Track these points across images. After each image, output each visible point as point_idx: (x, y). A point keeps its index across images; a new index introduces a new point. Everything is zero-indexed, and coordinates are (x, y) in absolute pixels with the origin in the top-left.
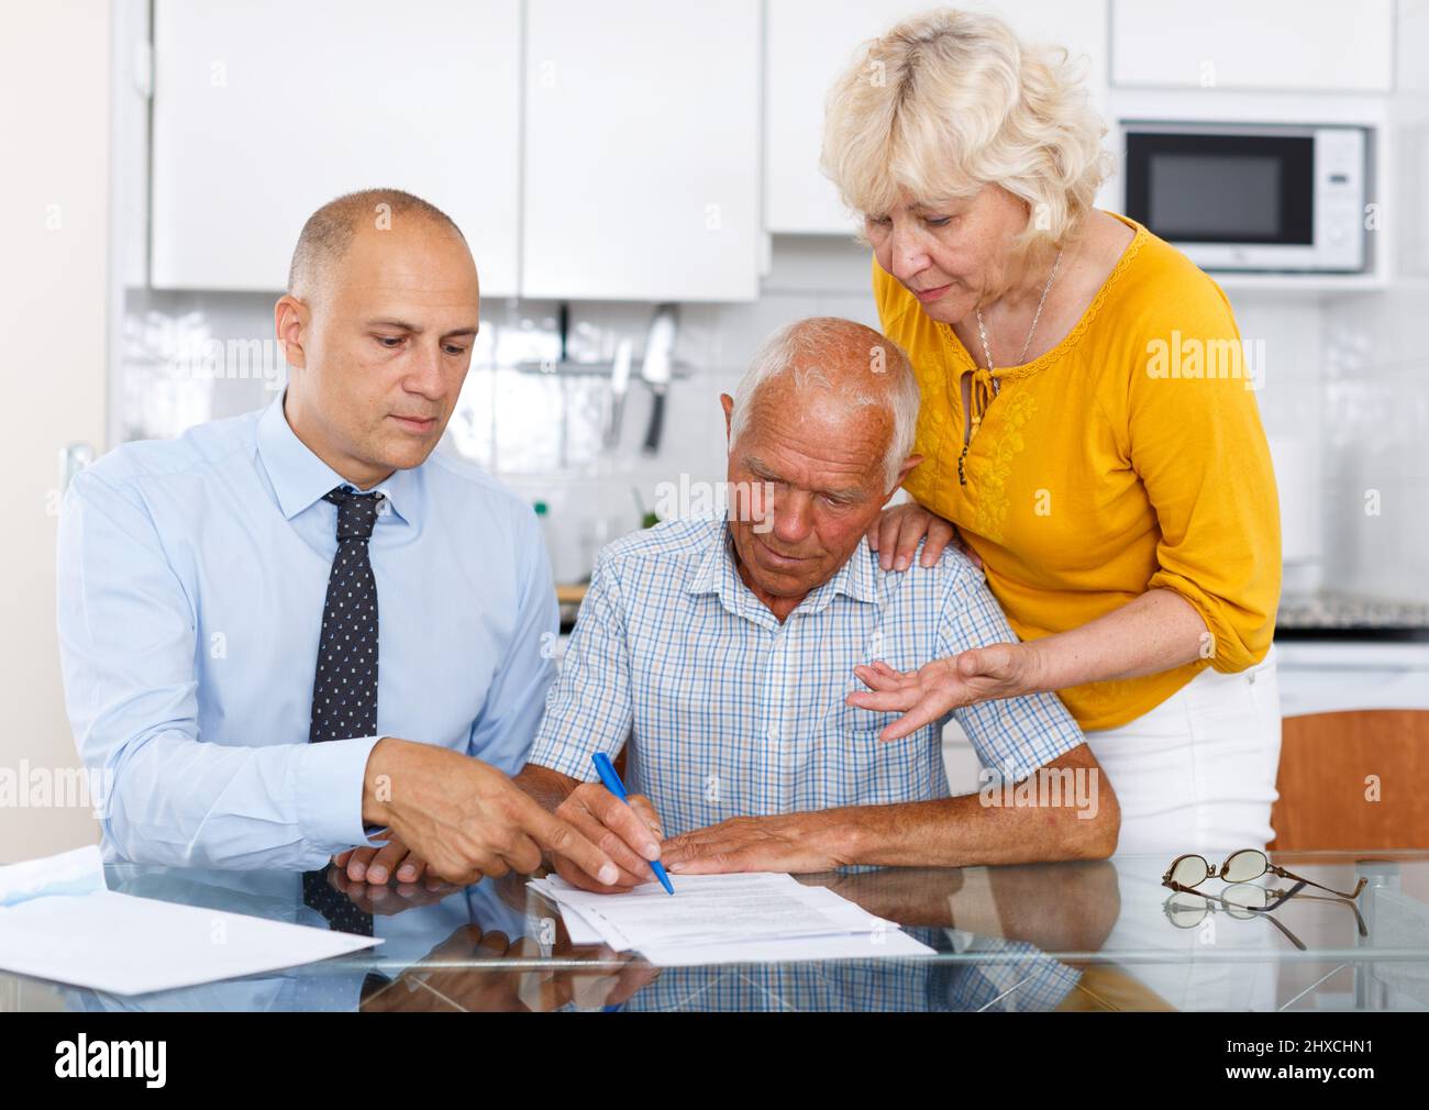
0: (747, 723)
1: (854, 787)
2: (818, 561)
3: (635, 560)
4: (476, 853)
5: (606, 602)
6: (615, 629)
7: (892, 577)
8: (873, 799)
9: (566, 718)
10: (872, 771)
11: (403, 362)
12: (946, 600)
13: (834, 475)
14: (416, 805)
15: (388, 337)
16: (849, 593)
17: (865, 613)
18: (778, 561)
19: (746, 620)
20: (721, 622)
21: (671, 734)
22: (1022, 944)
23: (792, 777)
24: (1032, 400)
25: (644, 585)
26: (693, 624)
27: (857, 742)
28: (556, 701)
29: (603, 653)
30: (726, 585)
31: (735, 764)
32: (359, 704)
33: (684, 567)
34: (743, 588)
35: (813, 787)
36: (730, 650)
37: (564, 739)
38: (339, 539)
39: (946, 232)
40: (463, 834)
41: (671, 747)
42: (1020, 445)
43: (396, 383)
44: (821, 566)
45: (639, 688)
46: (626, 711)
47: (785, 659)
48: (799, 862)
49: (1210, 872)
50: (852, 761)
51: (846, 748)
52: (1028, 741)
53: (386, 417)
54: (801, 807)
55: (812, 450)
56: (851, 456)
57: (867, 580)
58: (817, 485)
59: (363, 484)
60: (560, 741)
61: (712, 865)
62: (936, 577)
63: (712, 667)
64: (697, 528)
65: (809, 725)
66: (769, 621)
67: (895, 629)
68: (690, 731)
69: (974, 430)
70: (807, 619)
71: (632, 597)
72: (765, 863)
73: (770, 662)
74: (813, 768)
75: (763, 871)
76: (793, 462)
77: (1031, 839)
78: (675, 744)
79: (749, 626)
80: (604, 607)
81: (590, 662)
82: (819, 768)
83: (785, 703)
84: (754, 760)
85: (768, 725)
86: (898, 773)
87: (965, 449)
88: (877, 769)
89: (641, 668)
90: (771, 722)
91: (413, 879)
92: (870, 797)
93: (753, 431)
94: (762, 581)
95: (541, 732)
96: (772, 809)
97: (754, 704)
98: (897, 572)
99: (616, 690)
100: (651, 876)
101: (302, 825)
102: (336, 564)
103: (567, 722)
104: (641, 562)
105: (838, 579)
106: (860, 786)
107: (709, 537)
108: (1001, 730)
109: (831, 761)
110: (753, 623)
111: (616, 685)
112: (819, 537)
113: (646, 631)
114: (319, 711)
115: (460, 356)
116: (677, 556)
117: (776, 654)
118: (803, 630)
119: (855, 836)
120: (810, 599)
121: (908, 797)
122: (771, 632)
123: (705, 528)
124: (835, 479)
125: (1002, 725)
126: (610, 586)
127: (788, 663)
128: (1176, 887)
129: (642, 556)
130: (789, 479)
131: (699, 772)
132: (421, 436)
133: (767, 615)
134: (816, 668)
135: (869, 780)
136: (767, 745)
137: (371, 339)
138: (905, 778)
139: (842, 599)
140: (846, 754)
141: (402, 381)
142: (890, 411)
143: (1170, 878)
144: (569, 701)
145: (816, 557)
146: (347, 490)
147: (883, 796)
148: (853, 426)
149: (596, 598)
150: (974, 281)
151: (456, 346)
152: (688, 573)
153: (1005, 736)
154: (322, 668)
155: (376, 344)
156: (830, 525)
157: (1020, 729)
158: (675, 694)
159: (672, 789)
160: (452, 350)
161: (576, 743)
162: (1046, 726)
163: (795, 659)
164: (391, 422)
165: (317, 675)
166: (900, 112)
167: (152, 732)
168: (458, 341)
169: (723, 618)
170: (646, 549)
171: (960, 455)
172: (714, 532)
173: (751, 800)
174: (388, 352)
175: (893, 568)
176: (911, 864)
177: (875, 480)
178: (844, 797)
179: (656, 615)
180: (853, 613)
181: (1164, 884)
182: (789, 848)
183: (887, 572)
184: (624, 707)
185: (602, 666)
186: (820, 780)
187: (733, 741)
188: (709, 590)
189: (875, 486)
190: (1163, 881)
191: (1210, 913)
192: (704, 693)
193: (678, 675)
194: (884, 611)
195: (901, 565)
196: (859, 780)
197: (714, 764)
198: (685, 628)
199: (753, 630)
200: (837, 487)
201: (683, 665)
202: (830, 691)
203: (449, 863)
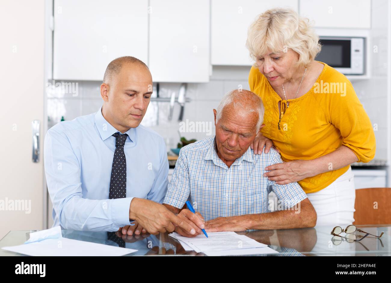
0: (220, 193)
1: (248, 209)
2: (239, 152)
3: (190, 151)
4: (159, 227)
5: (183, 162)
6: (185, 169)
7: (257, 156)
8: (253, 213)
9: (173, 192)
10: (253, 205)
11: (134, 100)
12: (271, 162)
13: (244, 129)
14: (143, 215)
15: (131, 94)
16: (246, 160)
17: (250, 165)
18: (229, 152)
19: (220, 167)
20: (213, 167)
21: (200, 196)
22: (292, 249)
23: (232, 207)
24: (299, 107)
25: (193, 158)
26: (206, 167)
27: (249, 198)
28: (170, 187)
29: (182, 175)
30: (215, 158)
31: (217, 204)
32: (122, 188)
33: (203, 153)
34: (219, 159)
35: (237, 210)
36: (215, 175)
37: (173, 197)
38: (116, 146)
39: (278, 62)
40: (155, 222)
41: (200, 199)
42: (296, 119)
43: (132, 106)
44: (240, 153)
45: (192, 184)
46: (188, 190)
47: (230, 177)
48: (236, 229)
49: (342, 231)
50: (248, 203)
51: (246, 200)
52: (293, 197)
53: (129, 115)
54: (234, 215)
55: (238, 123)
56: (248, 125)
57: (250, 156)
58: (240, 132)
59: (122, 131)
60: (172, 198)
61: (215, 230)
62: (268, 156)
63: (211, 179)
64: (206, 143)
65: (236, 194)
66: (226, 167)
67: (258, 169)
68: (205, 195)
69: (282, 115)
70: (235, 167)
71: (190, 161)
72: (228, 229)
73: (226, 178)
74: (237, 205)
75: (228, 231)
76: (233, 126)
77: (295, 222)
78: (201, 199)
79: (220, 168)
80: (183, 163)
81: (179, 177)
82: (239, 205)
83: (230, 188)
84: (222, 203)
85: (225, 194)
86: (259, 206)
87: (280, 120)
88: (254, 205)
89: (192, 179)
90: (226, 193)
91: (139, 234)
92: (252, 212)
93: (223, 118)
94: (225, 157)
95: (167, 196)
96: (226, 215)
97: (222, 188)
98: (258, 155)
99: (186, 185)
100: (202, 233)
101: (113, 220)
102: (116, 152)
103: (174, 193)
104: (192, 152)
105: (243, 156)
106: (249, 209)
107: (209, 145)
108: (286, 195)
109: (242, 203)
110: (221, 168)
111: (186, 183)
112: (240, 145)
113: (194, 169)
114: (112, 190)
115: (148, 99)
116: (201, 150)
117: (227, 175)
118: (234, 169)
119: (251, 222)
120: (236, 162)
121: (262, 212)
122: (226, 170)
123: (208, 143)
124: (244, 131)
125: (286, 193)
126: (184, 158)
127: (230, 178)
128: (335, 235)
129: (192, 150)
130: (233, 131)
131: (207, 206)
132: (138, 119)
133: (225, 165)
134: (238, 179)
135: (252, 208)
136: (225, 199)
137: (126, 95)
138: (261, 207)
139: (244, 161)
140: (246, 201)
141: (134, 105)
142: (258, 113)
143: (333, 233)
144: (174, 188)
145: (239, 151)
146: (118, 133)
147: (255, 212)
148: (249, 117)
149: (180, 161)
150: (284, 76)
151: (147, 96)
152: (204, 154)
153: (287, 196)
154: (112, 179)
155: (127, 96)
156: (242, 143)
157: (291, 194)
158: (201, 186)
159: (200, 210)
160: (146, 97)
161: (176, 198)
162: (298, 194)
163: (232, 177)
164: (131, 116)
165: (111, 181)
166: (269, 29)
167: (72, 196)
168: (148, 95)
169: (214, 166)
170: (193, 148)
171: (278, 122)
172: (210, 144)
173: (221, 213)
174: (130, 98)
175: (257, 154)
176: (265, 229)
177: (254, 131)
178: (245, 212)
179: (196, 165)
180: (247, 165)
181: (331, 234)
182: (234, 225)
183: (256, 155)
184: (188, 189)
185: (182, 178)
186: (239, 208)
187: (216, 198)
188: (210, 159)
189: (254, 132)
190: (331, 233)
191: (342, 241)
192: (209, 185)
193: (202, 181)
194: (255, 165)
195: (260, 153)
196: (249, 208)
197: (211, 204)
198: (204, 169)
199: (221, 169)
200: (245, 133)
201: (203, 178)
202: (241, 185)
203: (152, 230)
